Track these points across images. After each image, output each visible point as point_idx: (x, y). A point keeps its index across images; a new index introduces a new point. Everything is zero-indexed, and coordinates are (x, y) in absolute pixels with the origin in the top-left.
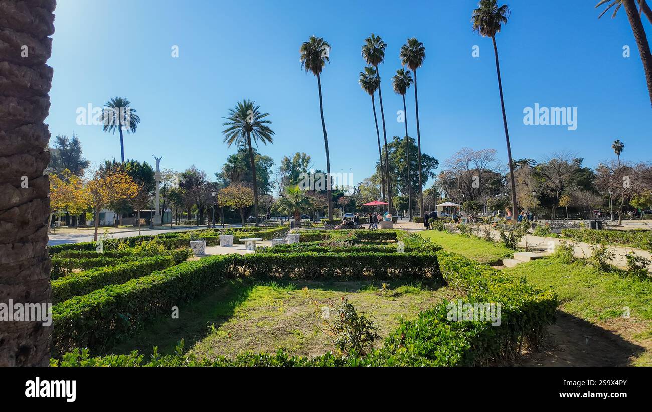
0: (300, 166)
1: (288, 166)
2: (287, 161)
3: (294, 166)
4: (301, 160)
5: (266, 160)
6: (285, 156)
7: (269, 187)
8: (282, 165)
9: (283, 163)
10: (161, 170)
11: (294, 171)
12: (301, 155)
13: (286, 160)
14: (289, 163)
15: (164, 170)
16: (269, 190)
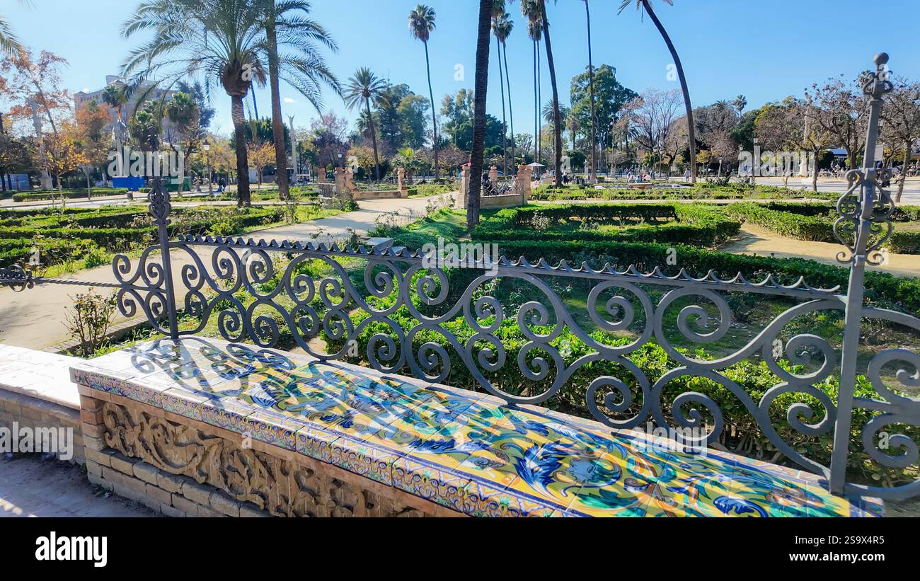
0: (465, 107)
1: (450, 109)
2: (449, 102)
3: (458, 108)
4: (466, 100)
5: (421, 101)
6: (446, 95)
7: (425, 137)
8: (443, 107)
9: (444, 104)
10: (295, 127)
11: (457, 115)
12: (467, 93)
13: (447, 101)
14: (450, 104)
15: (297, 128)
16: (425, 141)
